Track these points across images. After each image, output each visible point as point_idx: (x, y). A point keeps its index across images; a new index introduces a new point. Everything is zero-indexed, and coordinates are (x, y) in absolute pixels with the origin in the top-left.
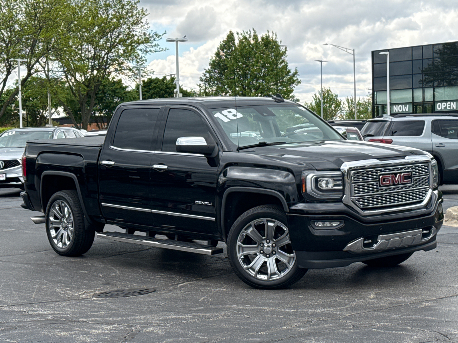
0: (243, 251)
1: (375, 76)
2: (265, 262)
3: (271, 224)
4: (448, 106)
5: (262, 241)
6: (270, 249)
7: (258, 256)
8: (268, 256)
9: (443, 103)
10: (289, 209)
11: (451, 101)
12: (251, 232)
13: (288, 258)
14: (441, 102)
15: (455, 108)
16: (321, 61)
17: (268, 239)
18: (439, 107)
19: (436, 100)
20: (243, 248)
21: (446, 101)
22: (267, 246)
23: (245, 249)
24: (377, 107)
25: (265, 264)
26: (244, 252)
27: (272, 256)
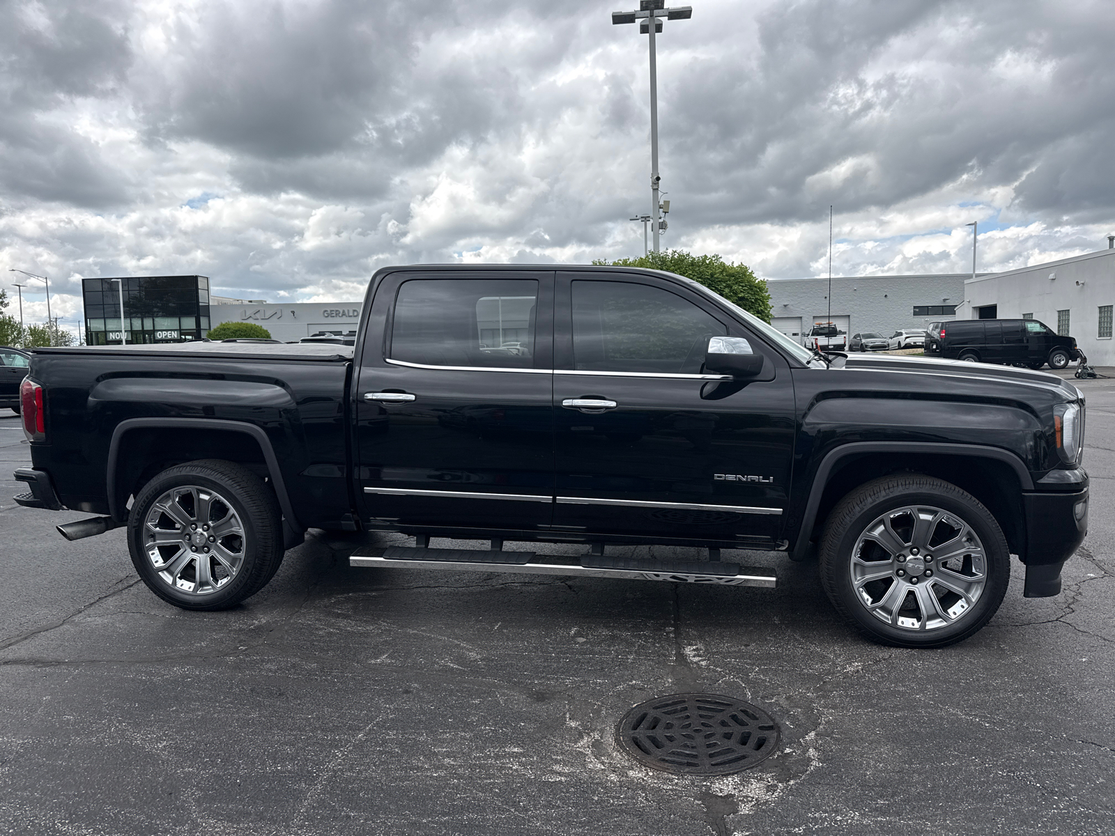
0: (863, 574)
1: (87, 304)
2: (911, 594)
3: (923, 516)
4: (169, 335)
5: (901, 551)
6: (922, 567)
7: (895, 582)
8: (914, 580)
9: (164, 332)
10: (1035, 483)
11: (171, 330)
12: (880, 534)
13: (965, 585)
14: (162, 331)
15: (176, 336)
16: (19, 286)
17: (917, 547)
18: (159, 335)
19: (156, 328)
20: (863, 567)
21: (167, 330)
22: (913, 561)
23: (867, 570)
24: (91, 334)
25: (911, 596)
26: (868, 577)
27: (924, 580)
